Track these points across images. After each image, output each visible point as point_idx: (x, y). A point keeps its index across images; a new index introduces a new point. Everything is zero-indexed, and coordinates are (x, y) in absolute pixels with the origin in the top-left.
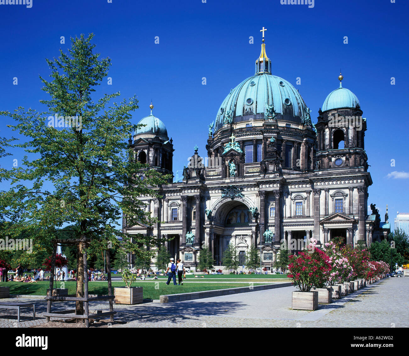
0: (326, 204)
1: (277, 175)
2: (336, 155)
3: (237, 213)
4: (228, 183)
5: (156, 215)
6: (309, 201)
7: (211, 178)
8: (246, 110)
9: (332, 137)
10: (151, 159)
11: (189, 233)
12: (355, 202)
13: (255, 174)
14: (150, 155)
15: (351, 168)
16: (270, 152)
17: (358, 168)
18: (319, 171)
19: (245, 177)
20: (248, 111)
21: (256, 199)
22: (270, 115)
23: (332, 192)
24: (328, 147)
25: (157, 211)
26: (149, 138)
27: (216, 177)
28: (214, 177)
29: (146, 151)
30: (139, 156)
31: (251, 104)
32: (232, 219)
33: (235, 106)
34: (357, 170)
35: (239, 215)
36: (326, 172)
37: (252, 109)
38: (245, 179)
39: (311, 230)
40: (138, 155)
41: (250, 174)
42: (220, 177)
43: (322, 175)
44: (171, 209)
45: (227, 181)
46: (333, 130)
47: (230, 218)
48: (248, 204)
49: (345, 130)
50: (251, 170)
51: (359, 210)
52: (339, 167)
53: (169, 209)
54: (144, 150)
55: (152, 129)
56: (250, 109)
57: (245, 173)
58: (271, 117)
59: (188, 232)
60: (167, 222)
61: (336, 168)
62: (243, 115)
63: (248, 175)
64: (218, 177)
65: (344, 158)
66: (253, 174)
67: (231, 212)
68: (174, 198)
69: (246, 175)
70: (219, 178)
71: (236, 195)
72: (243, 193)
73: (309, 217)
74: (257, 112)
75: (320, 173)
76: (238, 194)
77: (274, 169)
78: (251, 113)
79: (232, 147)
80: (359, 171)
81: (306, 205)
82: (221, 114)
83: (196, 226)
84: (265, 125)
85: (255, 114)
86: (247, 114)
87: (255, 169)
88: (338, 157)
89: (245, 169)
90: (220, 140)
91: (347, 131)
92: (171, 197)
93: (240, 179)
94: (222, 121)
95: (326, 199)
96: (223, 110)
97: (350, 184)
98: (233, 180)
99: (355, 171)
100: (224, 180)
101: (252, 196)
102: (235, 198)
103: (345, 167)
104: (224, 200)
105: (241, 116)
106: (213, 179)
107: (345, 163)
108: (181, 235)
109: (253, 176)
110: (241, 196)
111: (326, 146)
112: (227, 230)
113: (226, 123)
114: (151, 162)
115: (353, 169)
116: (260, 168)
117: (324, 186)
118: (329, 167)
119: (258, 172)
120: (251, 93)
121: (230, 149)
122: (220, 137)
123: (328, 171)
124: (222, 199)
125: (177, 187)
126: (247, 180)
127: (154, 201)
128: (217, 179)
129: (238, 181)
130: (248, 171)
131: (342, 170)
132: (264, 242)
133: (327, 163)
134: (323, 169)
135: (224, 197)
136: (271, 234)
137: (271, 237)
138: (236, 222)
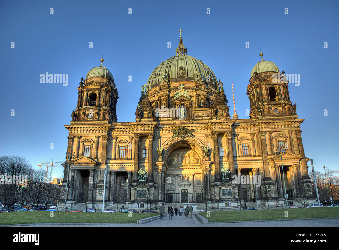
0: (271, 144)
1: (228, 119)
2: (275, 105)
3: (178, 154)
4: (179, 124)
5: (105, 151)
6: (253, 142)
7: (162, 119)
8: (179, 74)
9: (268, 92)
10: (102, 100)
11: (142, 169)
12: (294, 143)
13: (203, 118)
14: (101, 96)
15: (287, 116)
16: (218, 100)
17: (294, 116)
18: (262, 117)
20: (181, 75)
21: (206, 140)
22: (200, 79)
23: (274, 134)
24: (266, 99)
25: (105, 148)
26: (101, 82)
27: (166, 119)
28: (164, 119)
29: (97, 92)
30: (89, 97)
31: (183, 71)
32: (173, 160)
33: (169, 71)
35: (180, 156)
36: (268, 118)
37: (184, 74)
38: (195, 121)
39: (259, 168)
40: (88, 96)
41: (199, 118)
42: (170, 119)
43: (265, 120)
44: (119, 147)
45: (178, 122)
46: (269, 86)
47: (171, 159)
49: (278, 87)
50: (199, 114)
51: (299, 150)
53: (117, 146)
54: (95, 92)
55: (104, 75)
57: (194, 116)
58: (201, 81)
59: (141, 169)
60: (115, 159)
61: (276, 115)
62: (177, 78)
63: (197, 118)
64: (168, 119)
65: (281, 108)
66: (201, 118)
67: (173, 154)
68: (123, 135)
69: (195, 118)
70: (169, 120)
71: (187, 136)
72: (193, 133)
73: (256, 156)
74: (189, 77)
75: (264, 118)
76: (189, 134)
77: (223, 114)
78: (184, 77)
79: (182, 94)
80: (295, 118)
81: (251, 145)
82: (155, 78)
83: (148, 163)
84: (198, 85)
85: (187, 77)
86: (180, 77)
87: (203, 113)
88: (276, 107)
89: (194, 113)
90: (156, 95)
91: (279, 88)
92: (120, 135)
93: (191, 121)
94: (156, 82)
95: (271, 140)
96: (157, 74)
97: (289, 129)
98: (183, 122)
99: (291, 118)
100: (175, 122)
101: (201, 137)
102: (186, 138)
103: (283, 115)
104: (175, 140)
105: (175, 78)
106: (163, 120)
107: (282, 112)
108: (131, 171)
109: (202, 119)
110: (192, 136)
111: (264, 98)
112: (170, 169)
113: (163, 82)
114: (101, 103)
115: (289, 117)
116: (208, 113)
117: (268, 129)
118: (270, 115)
119: (207, 117)
120: (182, 64)
121: (180, 95)
122: (158, 92)
123: (270, 117)
124: (173, 139)
125: (127, 126)
126: (196, 122)
127: (103, 137)
128: (168, 120)
129: (188, 123)
130: (197, 115)
131: (281, 117)
132: (221, 179)
133: (267, 111)
134: (265, 116)
135: (175, 137)
136: (228, 170)
137: (228, 174)
138: (178, 162)
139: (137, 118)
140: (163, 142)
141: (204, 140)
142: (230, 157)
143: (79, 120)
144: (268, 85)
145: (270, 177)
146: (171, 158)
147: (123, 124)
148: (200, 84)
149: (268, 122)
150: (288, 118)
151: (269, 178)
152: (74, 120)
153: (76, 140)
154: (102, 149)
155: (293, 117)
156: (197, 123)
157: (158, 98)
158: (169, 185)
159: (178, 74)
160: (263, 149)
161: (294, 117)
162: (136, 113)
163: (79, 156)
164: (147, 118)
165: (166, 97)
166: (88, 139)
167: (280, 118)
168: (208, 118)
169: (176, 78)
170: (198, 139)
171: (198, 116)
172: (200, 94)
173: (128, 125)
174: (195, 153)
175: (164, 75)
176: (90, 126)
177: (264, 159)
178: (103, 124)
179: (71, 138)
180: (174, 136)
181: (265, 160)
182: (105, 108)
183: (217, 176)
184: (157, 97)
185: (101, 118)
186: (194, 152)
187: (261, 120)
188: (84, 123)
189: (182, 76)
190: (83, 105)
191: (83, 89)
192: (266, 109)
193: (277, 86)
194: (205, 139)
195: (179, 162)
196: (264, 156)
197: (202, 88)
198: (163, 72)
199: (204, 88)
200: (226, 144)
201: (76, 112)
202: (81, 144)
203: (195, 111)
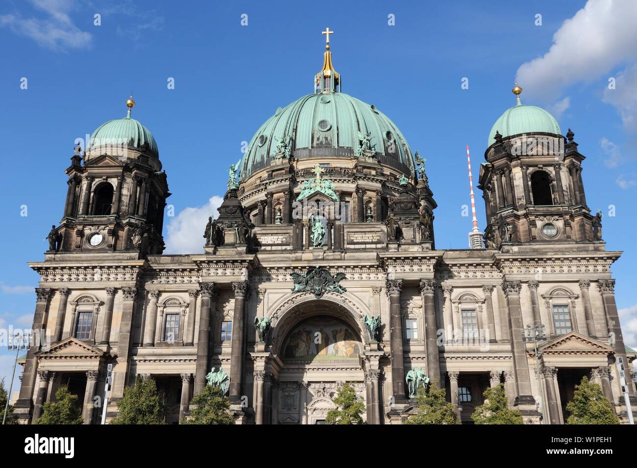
0: (535, 313)
1: (427, 248)
2: (545, 216)
4: (309, 261)
5: (127, 324)
6: (490, 307)
7: (269, 248)
8: (318, 139)
9: (530, 183)
10: (125, 200)
11: (217, 371)
12: (595, 311)
13: (368, 246)
14: (125, 192)
15: (577, 243)
17: (594, 243)
18: (513, 245)
19: (345, 251)
20: (322, 142)
21: (372, 300)
22: (368, 150)
23: (543, 289)
24: (523, 202)
25: (130, 317)
27: (279, 248)
28: (274, 248)
29: (114, 182)
30: (95, 192)
31: (328, 130)
32: (297, 346)
33: (295, 130)
34: (591, 247)
36: (526, 247)
37: (329, 138)
38: (348, 255)
39: (503, 372)
40: (93, 189)
41: (357, 246)
42: (289, 248)
43: (519, 253)
44: (164, 315)
45: (307, 256)
46: (531, 170)
47: (292, 344)
48: (355, 308)
49: (554, 172)
50: (358, 238)
51: (609, 328)
52: (551, 240)
53: (159, 314)
54: (110, 180)
55: (132, 141)
56: (326, 138)
57: (345, 242)
58: (369, 155)
59: (213, 369)
60: (153, 345)
61: (547, 242)
62: (312, 147)
64: (284, 248)
65: (560, 224)
66: (363, 246)
67: (296, 331)
68: (174, 287)
69: (349, 246)
70: (286, 250)
71: (328, 289)
72: (342, 283)
73: (496, 342)
74: (340, 146)
75: (515, 249)
76: (332, 285)
77: (415, 237)
78: (328, 145)
79: (318, 189)
80: (597, 250)
81: (485, 315)
82: (260, 147)
83: (232, 354)
84: (360, 166)
85: (336, 147)
86: (320, 146)
87: (367, 235)
88: (549, 220)
89: (345, 234)
90: (262, 190)
91: (558, 173)
92: (167, 286)
93: (336, 253)
94: (262, 157)
95: (533, 303)
96: (266, 139)
97: (582, 275)
98: (320, 256)
99: (587, 249)
100: (299, 254)
101: (362, 292)
102: (325, 295)
103: (565, 241)
104: (299, 298)
105: (307, 148)
106: (271, 250)
107: (565, 232)
108: (189, 375)
109: (365, 250)
110: (340, 289)
111: (518, 199)
112: (288, 369)
113: (279, 157)
114: (124, 208)
115: (582, 245)
116: (379, 234)
117: (527, 276)
118: (533, 239)
119: (376, 243)
120: (326, 113)
121: (312, 192)
122: (265, 182)
123: (531, 246)
124: (295, 295)
125: (185, 263)
126: (350, 256)
127: (124, 291)
128: (282, 251)
129: (331, 257)
130: (352, 238)
131: (561, 246)
132: (407, 396)
133: (524, 231)
134: (519, 243)
135: (298, 291)
136: (423, 376)
137: (424, 384)
138: (308, 352)
139: (207, 245)
140: (270, 304)
141: (369, 301)
142: (429, 343)
143: (67, 249)
144: (529, 166)
145: (531, 397)
146: (291, 341)
147: (176, 258)
148: (365, 162)
149: (527, 257)
150: (578, 248)
151: (528, 398)
152: (54, 249)
153: (57, 298)
154: (122, 320)
155: (592, 245)
156: (352, 258)
157: (266, 195)
158: (285, 410)
159: (315, 139)
160: (513, 325)
161: (595, 245)
162: (206, 233)
163: (63, 339)
164: (233, 245)
165: (284, 193)
166: (86, 297)
167: (559, 248)
168: (379, 246)
169: (310, 148)
170: (355, 297)
171: (355, 241)
172: (367, 187)
173: (187, 261)
174: (350, 331)
175: (281, 140)
176: (94, 265)
177: (515, 350)
178: (126, 258)
179: (46, 294)
180: (296, 289)
181: (518, 353)
182: (133, 221)
183: (396, 390)
184: (264, 193)
185: (122, 244)
186: (347, 328)
187: (508, 252)
188: (78, 257)
189: (324, 143)
190: (78, 211)
191: (79, 174)
192: (523, 225)
193: (551, 169)
194: (372, 297)
195: (310, 353)
196: (515, 341)
197: (370, 173)
198: (279, 134)
199: (377, 172)
200: (421, 309)
201: (60, 228)
202: (70, 308)
203: (348, 230)
